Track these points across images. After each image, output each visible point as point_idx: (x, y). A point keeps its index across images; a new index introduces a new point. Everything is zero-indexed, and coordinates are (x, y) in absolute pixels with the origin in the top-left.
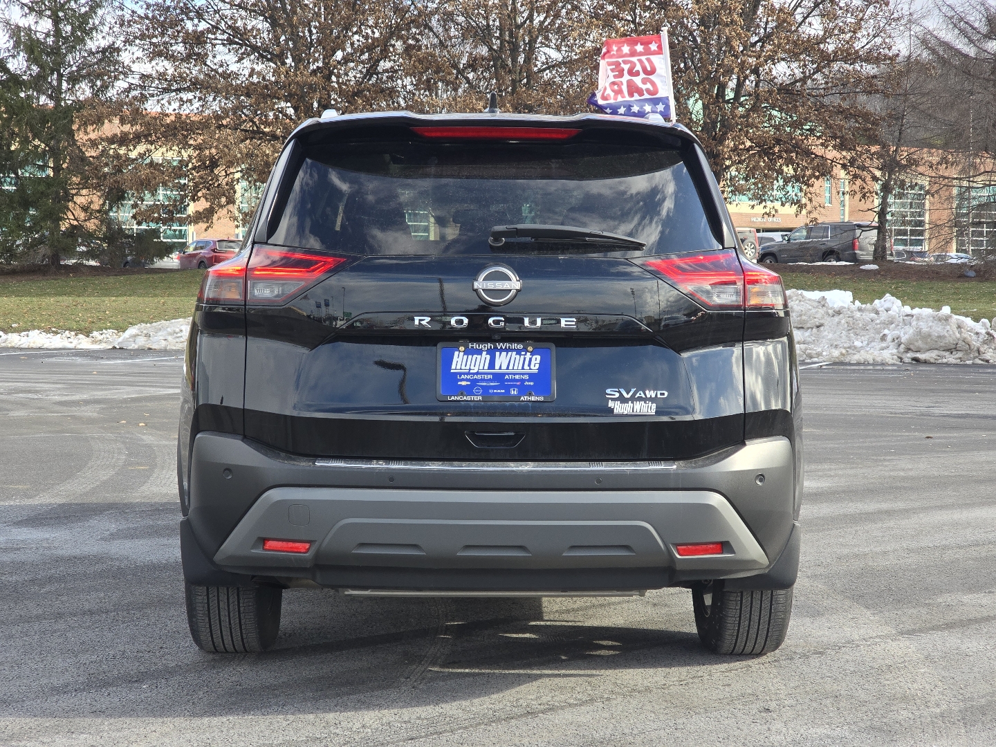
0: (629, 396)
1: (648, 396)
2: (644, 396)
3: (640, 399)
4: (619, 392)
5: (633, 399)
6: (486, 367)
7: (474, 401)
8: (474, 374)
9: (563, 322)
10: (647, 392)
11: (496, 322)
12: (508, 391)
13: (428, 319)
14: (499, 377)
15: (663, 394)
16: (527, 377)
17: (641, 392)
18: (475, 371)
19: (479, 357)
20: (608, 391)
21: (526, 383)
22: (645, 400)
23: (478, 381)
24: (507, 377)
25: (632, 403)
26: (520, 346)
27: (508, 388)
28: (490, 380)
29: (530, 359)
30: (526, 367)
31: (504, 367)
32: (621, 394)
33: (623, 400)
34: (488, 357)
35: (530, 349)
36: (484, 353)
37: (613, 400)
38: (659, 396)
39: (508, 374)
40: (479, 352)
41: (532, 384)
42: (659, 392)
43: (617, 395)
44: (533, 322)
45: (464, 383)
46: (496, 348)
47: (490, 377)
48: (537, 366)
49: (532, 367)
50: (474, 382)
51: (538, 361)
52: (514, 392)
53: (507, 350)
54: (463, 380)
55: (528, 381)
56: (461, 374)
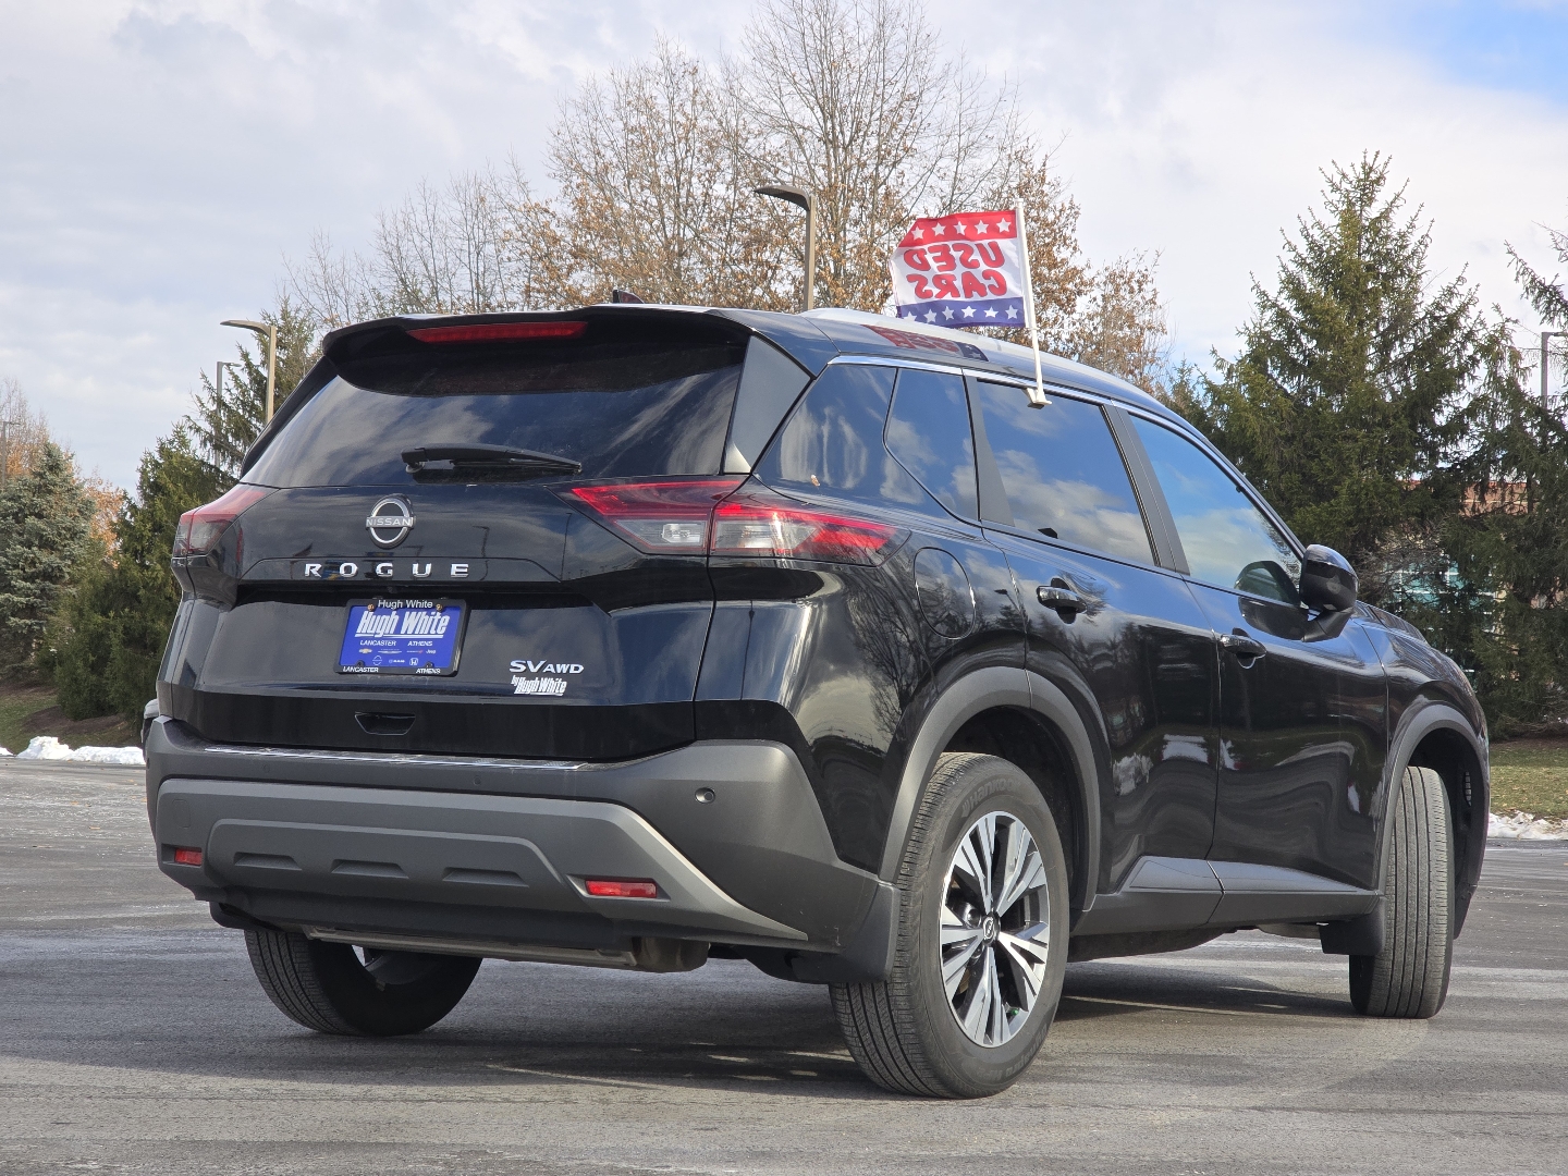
0: (536, 670)
1: (559, 671)
2: (553, 671)
3: (549, 674)
4: (526, 665)
5: (541, 674)
6: (392, 632)
7: (370, 673)
8: (378, 639)
9: (454, 568)
10: (558, 666)
11: (384, 570)
12: (408, 661)
13: (318, 566)
14: (402, 643)
15: (576, 669)
16: (430, 644)
17: (551, 666)
18: (380, 636)
19: (387, 617)
20: (513, 664)
21: (429, 651)
22: (555, 676)
23: (379, 648)
24: (410, 643)
25: (540, 679)
26: (430, 605)
27: (407, 657)
28: (393, 648)
29: (439, 620)
30: (433, 631)
31: (410, 632)
32: (528, 669)
33: (528, 675)
34: (397, 617)
35: (438, 607)
36: (394, 613)
37: (519, 675)
38: (572, 671)
39: (413, 640)
40: (388, 612)
41: (434, 652)
42: (573, 666)
43: (523, 668)
44: (422, 570)
45: (365, 651)
46: (405, 607)
47: (394, 643)
48: (444, 629)
49: (438, 632)
50: (376, 649)
51: (446, 623)
52: (414, 662)
53: (418, 609)
54: (366, 647)
55: (431, 648)
56: (364, 639)
